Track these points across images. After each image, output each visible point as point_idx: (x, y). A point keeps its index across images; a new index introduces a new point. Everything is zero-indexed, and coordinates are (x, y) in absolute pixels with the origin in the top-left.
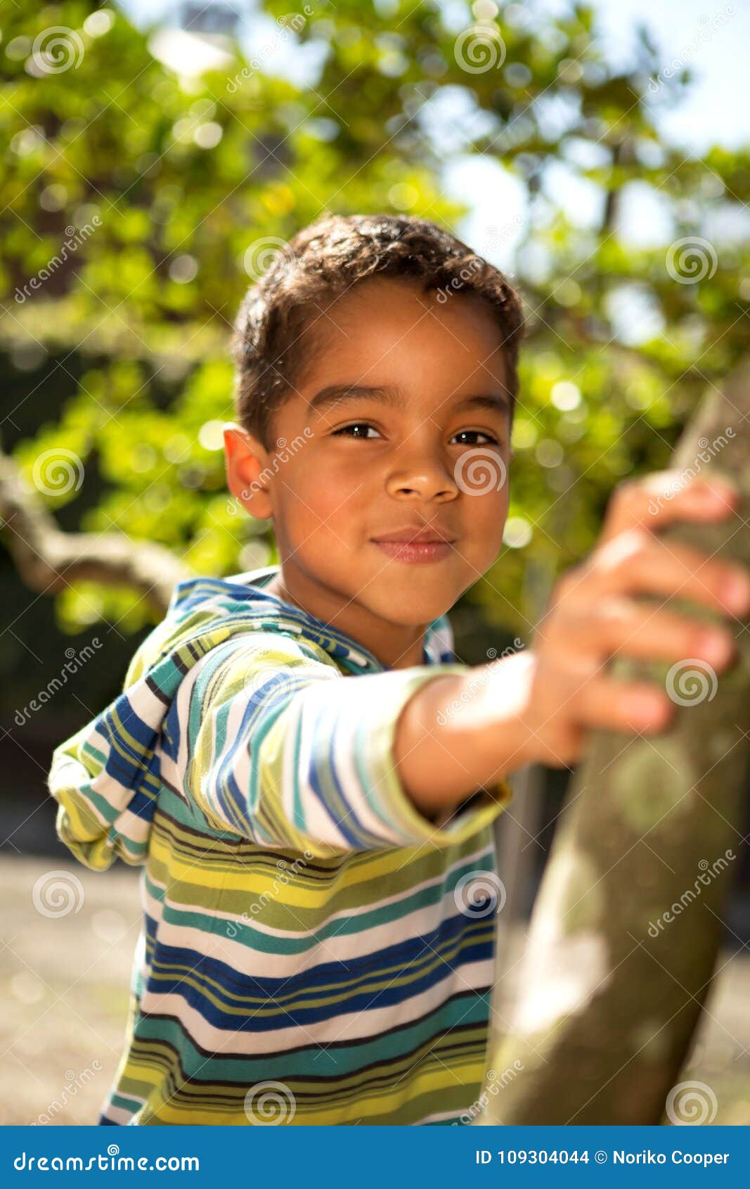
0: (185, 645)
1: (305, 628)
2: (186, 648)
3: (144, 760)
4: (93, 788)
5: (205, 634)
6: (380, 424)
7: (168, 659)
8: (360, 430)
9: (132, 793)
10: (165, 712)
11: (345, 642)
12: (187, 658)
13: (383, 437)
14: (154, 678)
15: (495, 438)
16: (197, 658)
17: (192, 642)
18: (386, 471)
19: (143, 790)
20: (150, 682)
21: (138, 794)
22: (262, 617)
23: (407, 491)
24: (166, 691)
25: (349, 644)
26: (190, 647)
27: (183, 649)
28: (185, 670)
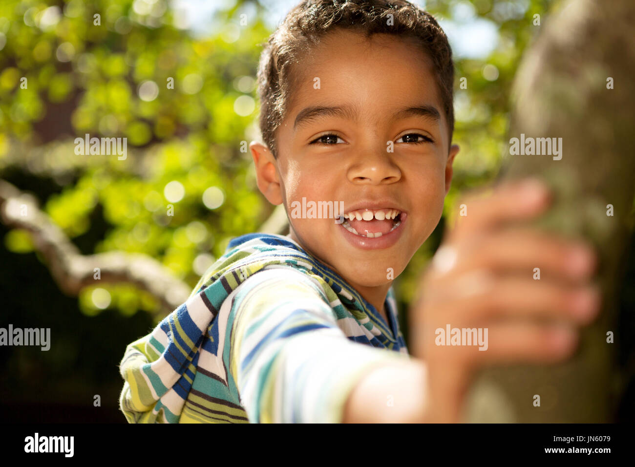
0: (231, 272)
1: (314, 266)
2: (231, 274)
3: (191, 354)
4: (152, 368)
5: (245, 265)
6: (344, 134)
7: (218, 281)
8: (331, 139)
9: (179, 376)
10: (211, 320)
11: (340, 282)
12: (232, 282)
13: (346, 142)
14: (207, 294)
15: (429, 137)
16: (239, 283)
17: (236, 270)
18: (347, 165)
19: (186, 376)
20: (204, 296)
21: (182, 378)
22: (286, 256)
23: (362, 178)
24: (214, 303)
25: (342, 284)
26: (235, 274)
27: (228, 274)
28: (229, 290)
